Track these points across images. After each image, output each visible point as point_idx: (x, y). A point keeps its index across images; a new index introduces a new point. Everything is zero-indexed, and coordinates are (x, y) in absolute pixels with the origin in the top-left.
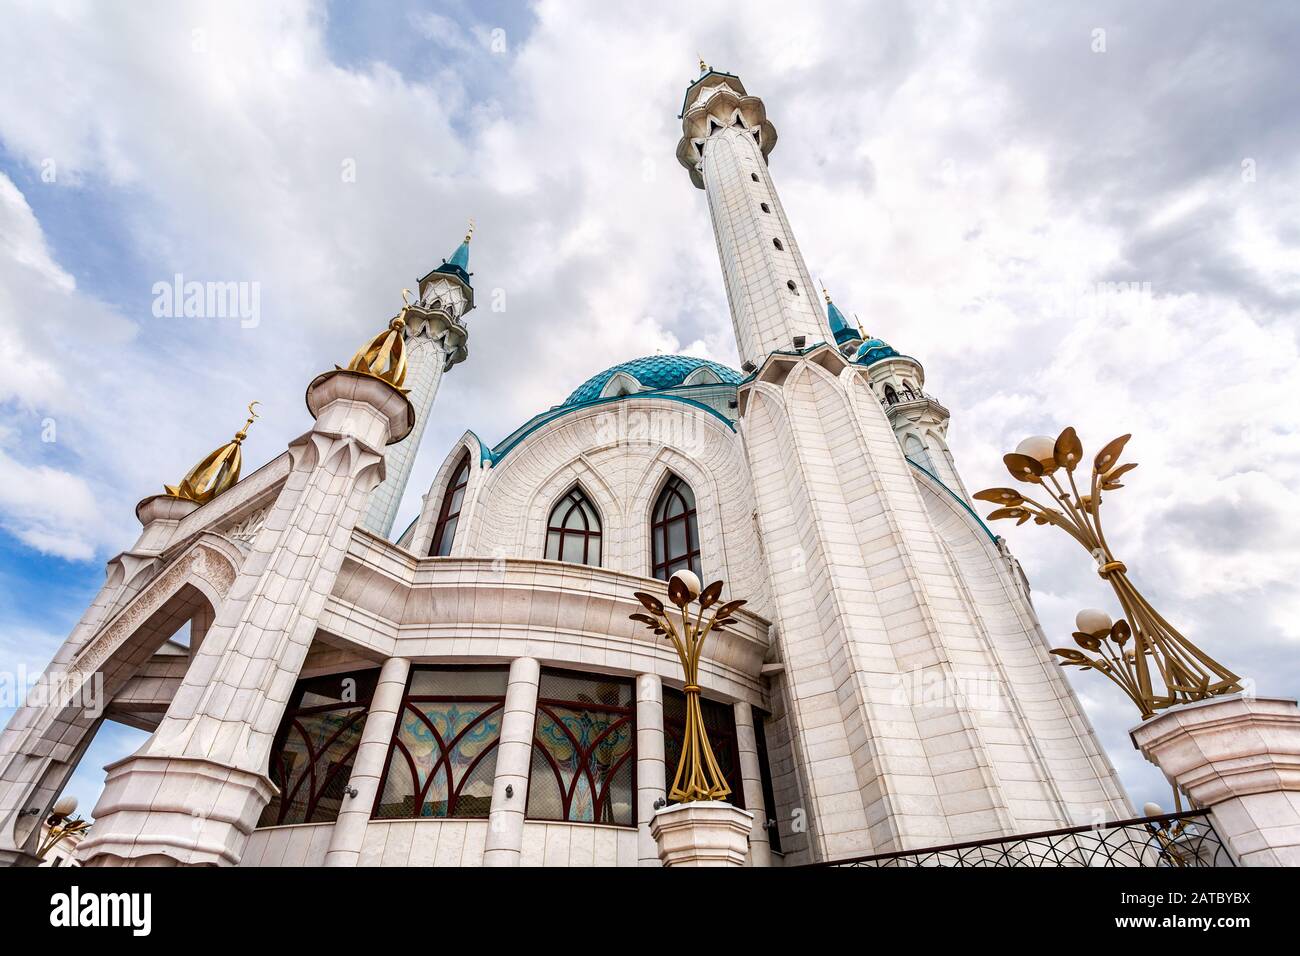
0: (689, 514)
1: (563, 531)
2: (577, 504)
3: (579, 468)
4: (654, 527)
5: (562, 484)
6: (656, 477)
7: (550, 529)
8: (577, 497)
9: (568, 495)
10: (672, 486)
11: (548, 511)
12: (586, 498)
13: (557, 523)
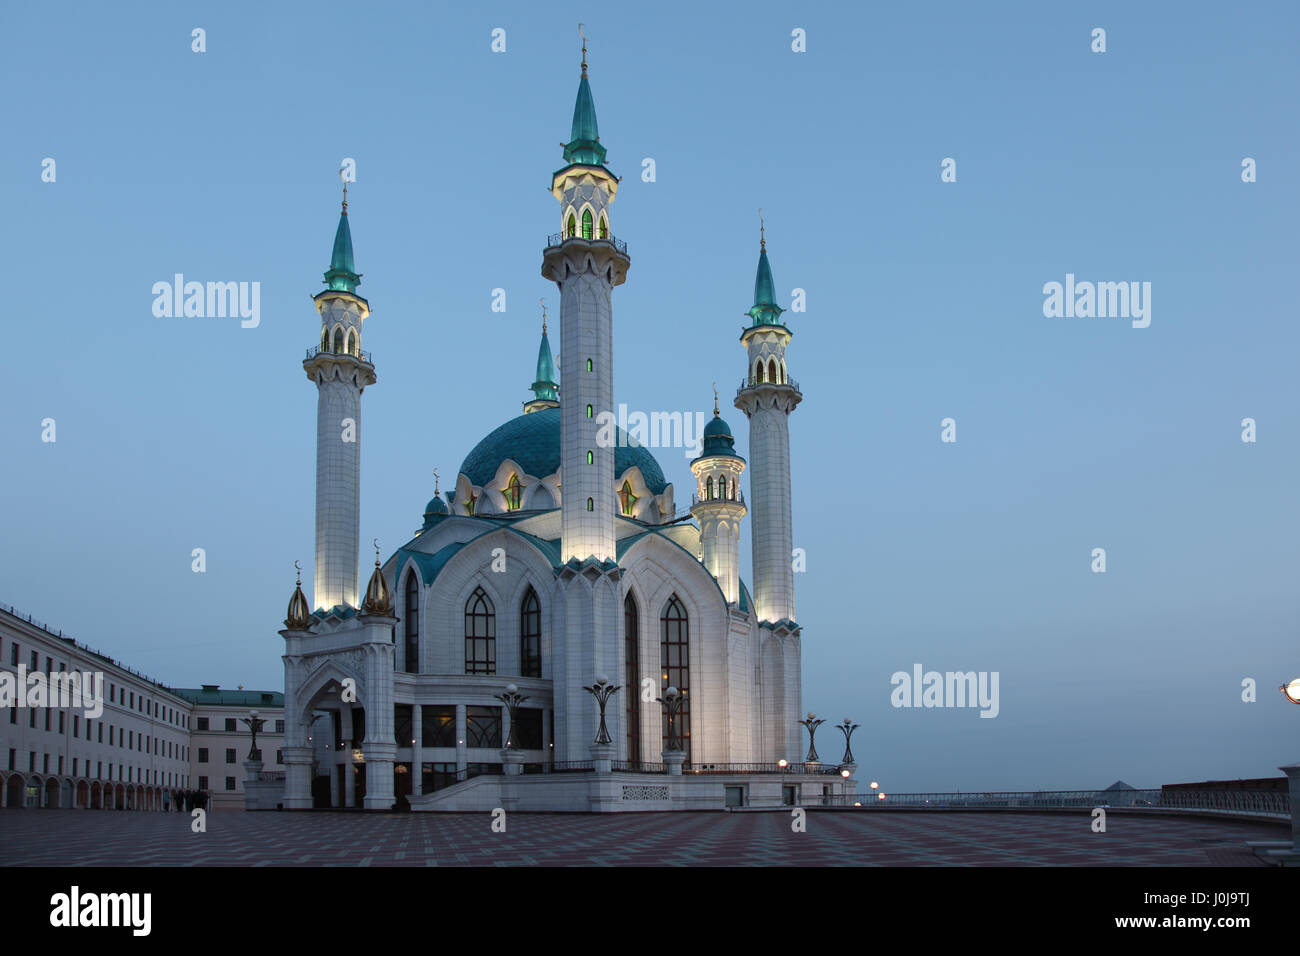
0: (538, 612)
1: (474, 615)
2: (480, 598)
3: (479, 577)
4: (522, 614)
5: (471, 588)
6: (522, 586)
7: (466, 615)
8: (479, 594)
9: (475, 592)
10: (530, 593)
11: (464, 606)
12: (485, 593)
13: (470, 611)
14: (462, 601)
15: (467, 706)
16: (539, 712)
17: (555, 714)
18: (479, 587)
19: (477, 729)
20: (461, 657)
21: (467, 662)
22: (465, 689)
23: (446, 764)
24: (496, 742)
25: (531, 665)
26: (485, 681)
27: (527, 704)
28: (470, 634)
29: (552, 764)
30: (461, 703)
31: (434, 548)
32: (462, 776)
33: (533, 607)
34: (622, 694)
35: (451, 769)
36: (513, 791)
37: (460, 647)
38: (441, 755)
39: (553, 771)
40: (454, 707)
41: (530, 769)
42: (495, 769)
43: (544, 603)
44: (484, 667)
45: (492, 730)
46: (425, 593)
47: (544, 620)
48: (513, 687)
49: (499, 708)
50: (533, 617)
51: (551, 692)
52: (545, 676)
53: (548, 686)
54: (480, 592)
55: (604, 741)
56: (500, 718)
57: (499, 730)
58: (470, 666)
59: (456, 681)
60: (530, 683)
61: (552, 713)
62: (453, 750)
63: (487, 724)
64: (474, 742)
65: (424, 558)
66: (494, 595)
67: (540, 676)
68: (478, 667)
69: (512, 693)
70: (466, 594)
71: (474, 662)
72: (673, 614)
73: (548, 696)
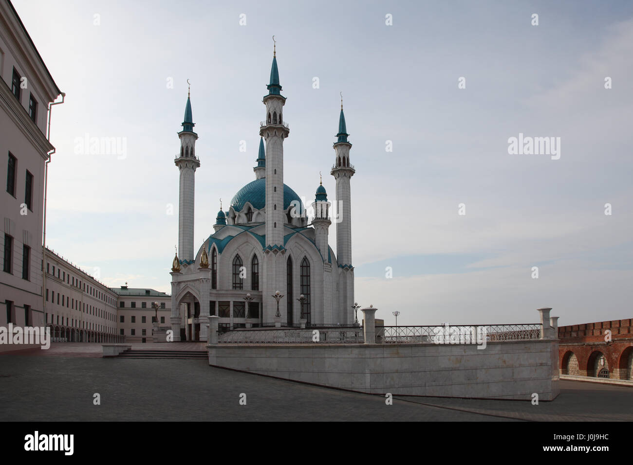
0: (258, 264)
3: (238, 250)
5: (235, 255)
6: (252, 254)
7: (233, 265)
8: (238, 257)
9: (236, 256)
10: (255, 256)
13: (234, 263)
14: (232, 260)
15: (234, 302)
16: (258, 303)
17: (263, 305)
18: (237, 254)
19: (237, 310)
20: (231, 282)
21: (233, 283)
22: (233, 295)
23: (226, 324)
24: (243, 316)
25: (255, 285)
26: (240, 292)
27: (254, 301)
28: (234, 273)
29: (262, 324)
30: (232, 300)
31: (222, 237)
32: (231, 329)
33: (256, 262)
34: (285, 298)
35: (228, 326)
36: (249, 334)
37: (231, 278)
38: (225, 320)
39: (262, 326)
40: (229, 302)
41: (255, 325)
42: (243, 325)
43: (260, 261)
44: (238, 285)
45: (242, 311)
46: (218, 257)
47: (260, 267)
48: (248, 295)
49: (244, 302)
50: (256, 266)
51: (262, 296)
52: (260, 290)
53: (261, 294)
54: (238, 256)
55: (278, 316)
56: (244, 306)
57: (244, 311)
58: (234, 285)
59: (230, 292)
60: (255, 293)
61: (262, 303)
62: (229, 318)
63: (240, 309)
64: (236, 315)
65: (218, 242)
66: (242, 257)
67: (258, 290)
68: (237, 285)
69: (249, 297)
70: (233, 257)
71: (235, 283)
72: (305, 264)
73: (261, 297)
